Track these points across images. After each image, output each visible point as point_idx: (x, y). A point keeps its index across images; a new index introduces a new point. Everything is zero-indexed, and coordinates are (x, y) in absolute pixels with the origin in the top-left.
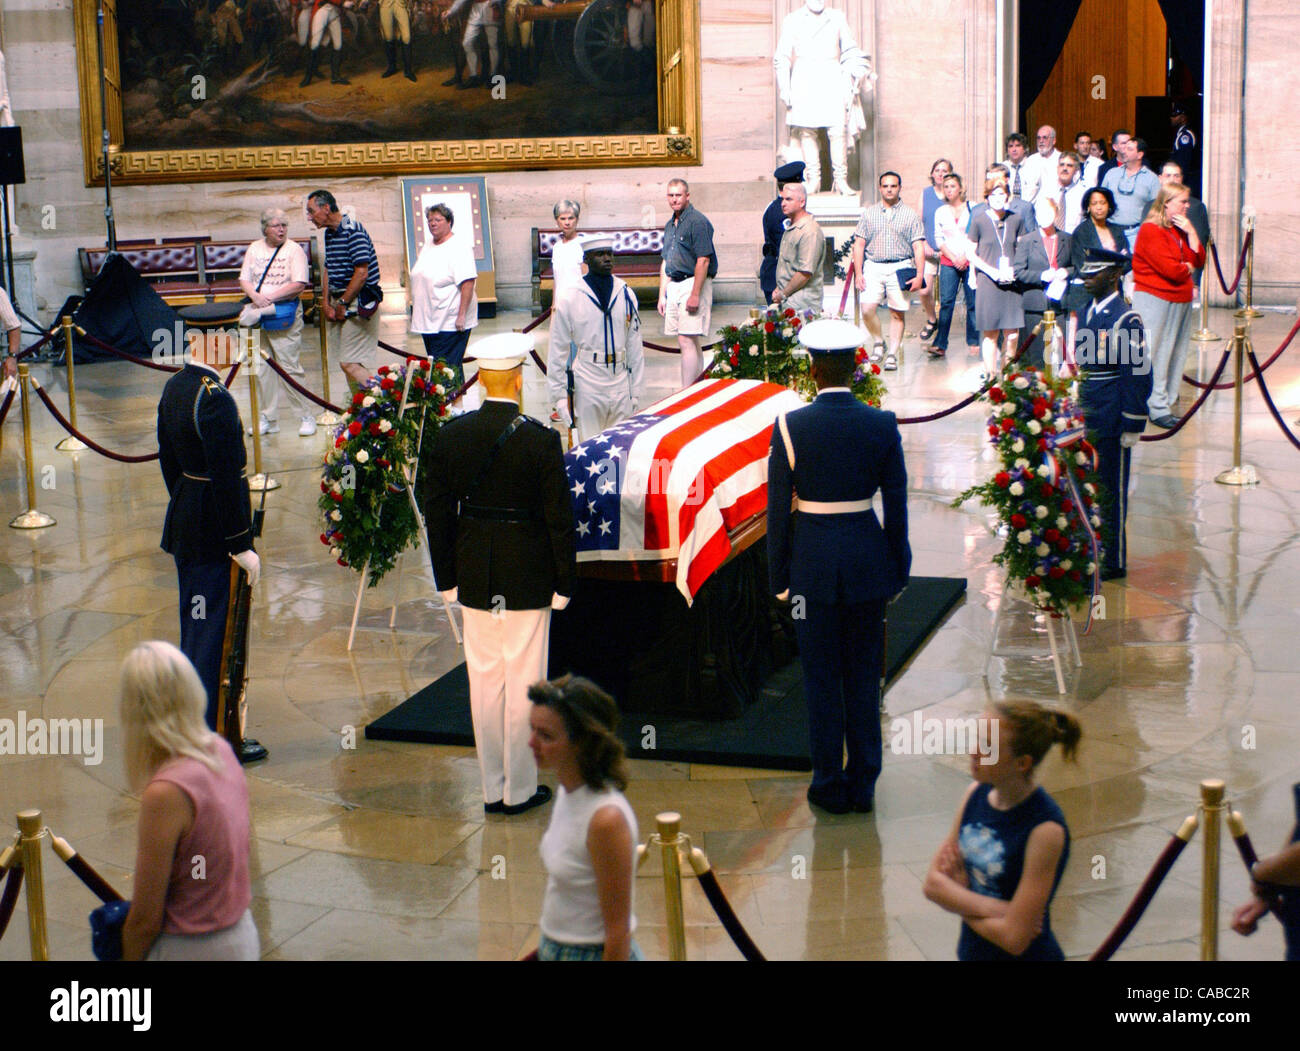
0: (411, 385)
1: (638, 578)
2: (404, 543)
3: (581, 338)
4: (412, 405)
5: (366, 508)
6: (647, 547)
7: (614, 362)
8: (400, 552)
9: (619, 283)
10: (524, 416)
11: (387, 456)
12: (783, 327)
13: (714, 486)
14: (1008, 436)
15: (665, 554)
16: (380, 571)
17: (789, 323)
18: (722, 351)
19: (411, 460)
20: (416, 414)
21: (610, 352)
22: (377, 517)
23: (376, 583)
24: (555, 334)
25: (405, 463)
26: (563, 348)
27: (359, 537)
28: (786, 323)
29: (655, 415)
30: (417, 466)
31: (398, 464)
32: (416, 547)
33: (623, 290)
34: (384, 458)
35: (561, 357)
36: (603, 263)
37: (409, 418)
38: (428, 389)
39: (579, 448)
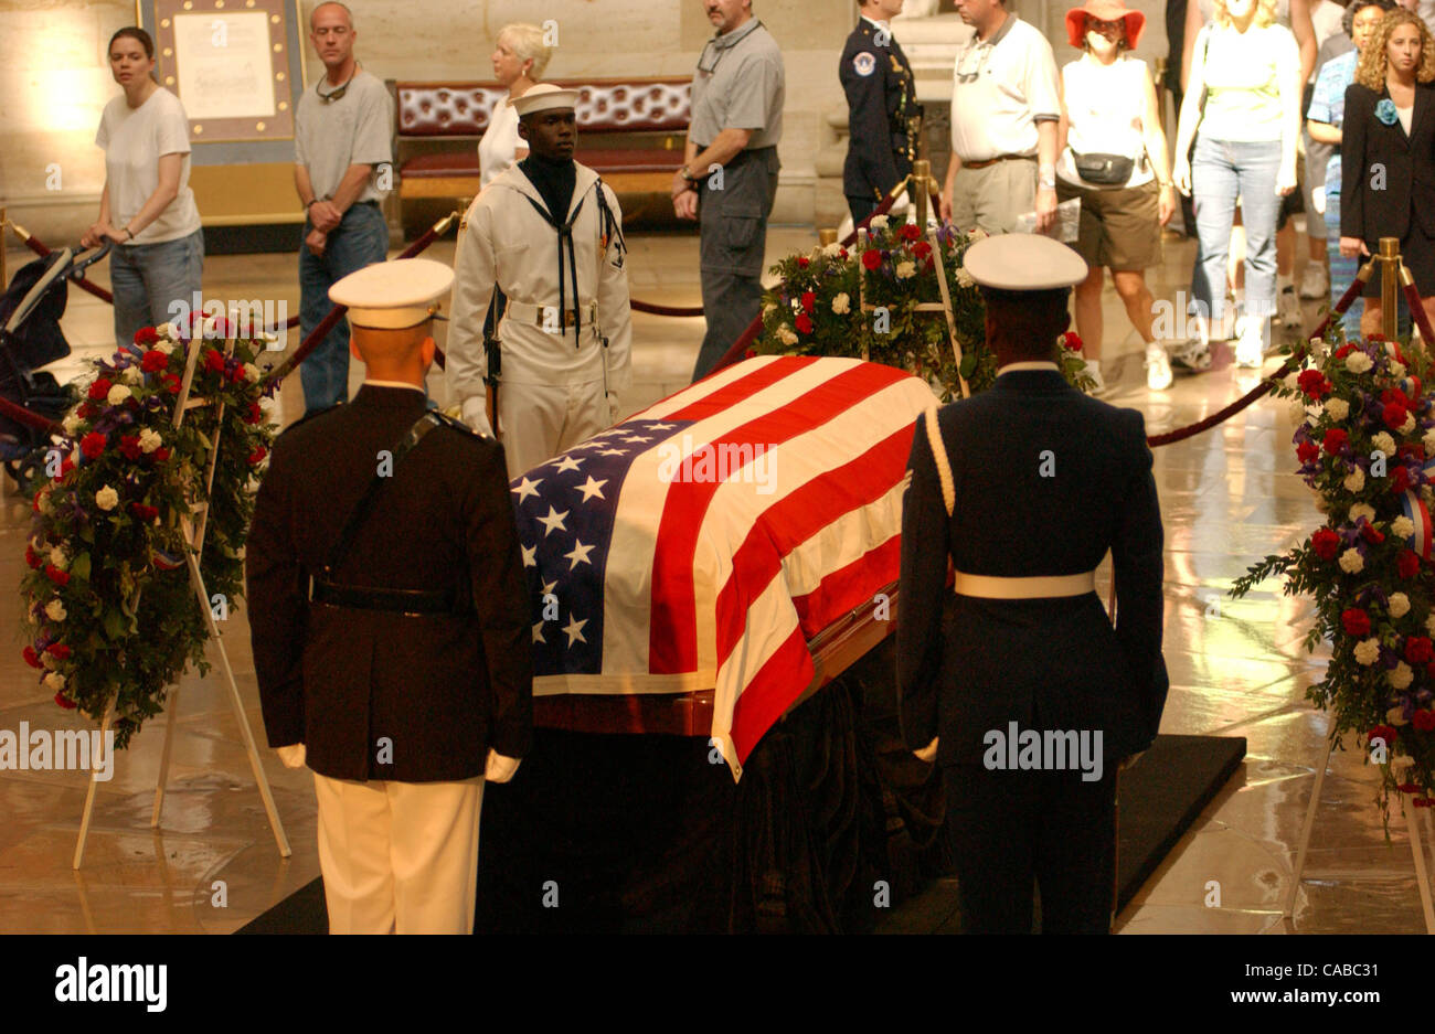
0: (198, 363)
1: (638, 729)
2: (180, 666)
3: (512, 282)
4: (198, 402)
5: (114, 599)
6: (654, 670)
7: (577, 324)
8: (171, 682)
9: (586, 176)
10: (437, 416)
11: (153, 498)
12: (898, 260)
13: (782, 554)
14: (1335, 462)
15: (692, 682)
16: (135, 719)
17: (907, 251)
18: (780, 304)
19: (196, 508)
20: (204, 420)
21: (570, 305)
22: (131, 612)
23: (127, 740)
24: (464, 272)
25: (186, 510)
26: (476, 298)
27: (100, 652)
28: (902, 253)
29: (664, 421)
30: (205, 518)
31: (172, 513)
32: (203, 674)
33: (595, 188)
34: (147, 501)
35: (474, 315)
36: (557, 139)
37: (193, 424)
38: (230, 371)
39: (525, 481)
